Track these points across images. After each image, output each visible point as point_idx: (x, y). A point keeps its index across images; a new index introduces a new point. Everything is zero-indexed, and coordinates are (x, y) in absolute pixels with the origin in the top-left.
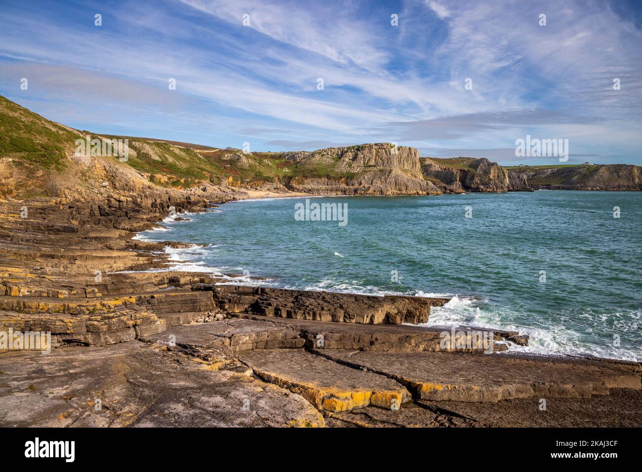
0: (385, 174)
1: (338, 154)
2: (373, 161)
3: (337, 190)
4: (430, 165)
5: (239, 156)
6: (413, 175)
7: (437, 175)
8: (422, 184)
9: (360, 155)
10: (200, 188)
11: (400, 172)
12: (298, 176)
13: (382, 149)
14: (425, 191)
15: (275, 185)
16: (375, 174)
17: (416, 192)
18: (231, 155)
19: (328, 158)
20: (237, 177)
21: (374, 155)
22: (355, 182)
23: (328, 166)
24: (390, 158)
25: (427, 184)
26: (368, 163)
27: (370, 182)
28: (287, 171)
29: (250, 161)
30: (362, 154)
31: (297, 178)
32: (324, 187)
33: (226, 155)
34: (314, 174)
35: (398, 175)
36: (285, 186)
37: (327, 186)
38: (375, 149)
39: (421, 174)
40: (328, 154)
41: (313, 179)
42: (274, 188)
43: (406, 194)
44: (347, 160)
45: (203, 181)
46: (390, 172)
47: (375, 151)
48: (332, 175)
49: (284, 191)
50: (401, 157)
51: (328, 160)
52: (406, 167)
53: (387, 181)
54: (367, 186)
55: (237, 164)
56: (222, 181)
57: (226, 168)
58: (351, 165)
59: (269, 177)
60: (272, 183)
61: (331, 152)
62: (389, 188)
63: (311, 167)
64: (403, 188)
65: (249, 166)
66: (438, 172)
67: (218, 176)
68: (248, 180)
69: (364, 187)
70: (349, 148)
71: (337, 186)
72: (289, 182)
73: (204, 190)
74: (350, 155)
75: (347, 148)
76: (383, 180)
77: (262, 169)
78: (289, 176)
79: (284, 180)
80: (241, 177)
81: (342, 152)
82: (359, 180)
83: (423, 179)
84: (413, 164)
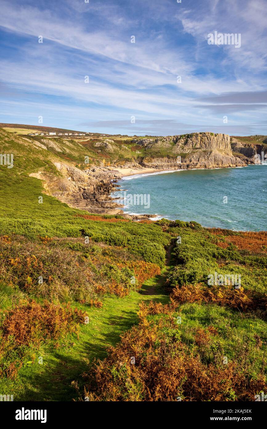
0: (207, 154)
1: (173, 141)
2: (199, 145)
3: (175, 166)
4: (236, 144)
5: (106, 144)
6: (226, 153)
7: (241, 151)
8: (232, 160)
9: (190, 141)
10: (91, 170)
11: (217, 152)
12: (148, 157)
13: (205, 136)
14: (235, 164)
15: (133, 164)
16: (201, 154)
17: (228, 165)
18: (101, 143)
19: (167, 143)
20: (108, 159)
21: (199, 140)
22: (187, 159)
23: (167, 149)
24: (210, 143)
25: (236, 159)
26: (195, 146)
27: (197, 160)
28: (139, 153)
29: (114, 147)
30: (191, 140)
31: (147, 158)
32: (166, 164)
33: (97, 143)
34: (159, 155)
35: (216, 155)
36: (139, 164)
37: (167, 163)
38: (200, 137)
39: (231, 152)
40: (167, 140)
41: (158, 159)
42: (133, 166)
43: (222, 167)
44: (180, 144)
45: (92, 165)
46: (211, 152)
47: (200, 138)
48: (171, 155)
49: (140, 168)
50: (218, 141)
51: (167, 145)
52: (221, 148)
53: (209, 159)
54: (195, 162)
55: (106, 150)
56: (100, 163)
57: (99, 153)
58: (184, 148)
59: (129, 158)
60: (131, 162)
61: (169, 139)
62: (210, 163)
63: (156, 150)
64: (220, 163)
65: (114, 151)
66: (242, 149)
67: (98, 160)
68: (115, 161)
69: (193, 163)
70: (181, 136)
71: (175, 163)
72: (142, 161)
73: (93, 171)
74: (182, 141)
75: (180, 136)
76: (206, 158)
77: (123, 153)
78: (141, 157)
79: (138, 160)
80: (110, 159)
81: (177, 139)
82: (190, 159)
83: (233, 156)
84: (226, 146)
